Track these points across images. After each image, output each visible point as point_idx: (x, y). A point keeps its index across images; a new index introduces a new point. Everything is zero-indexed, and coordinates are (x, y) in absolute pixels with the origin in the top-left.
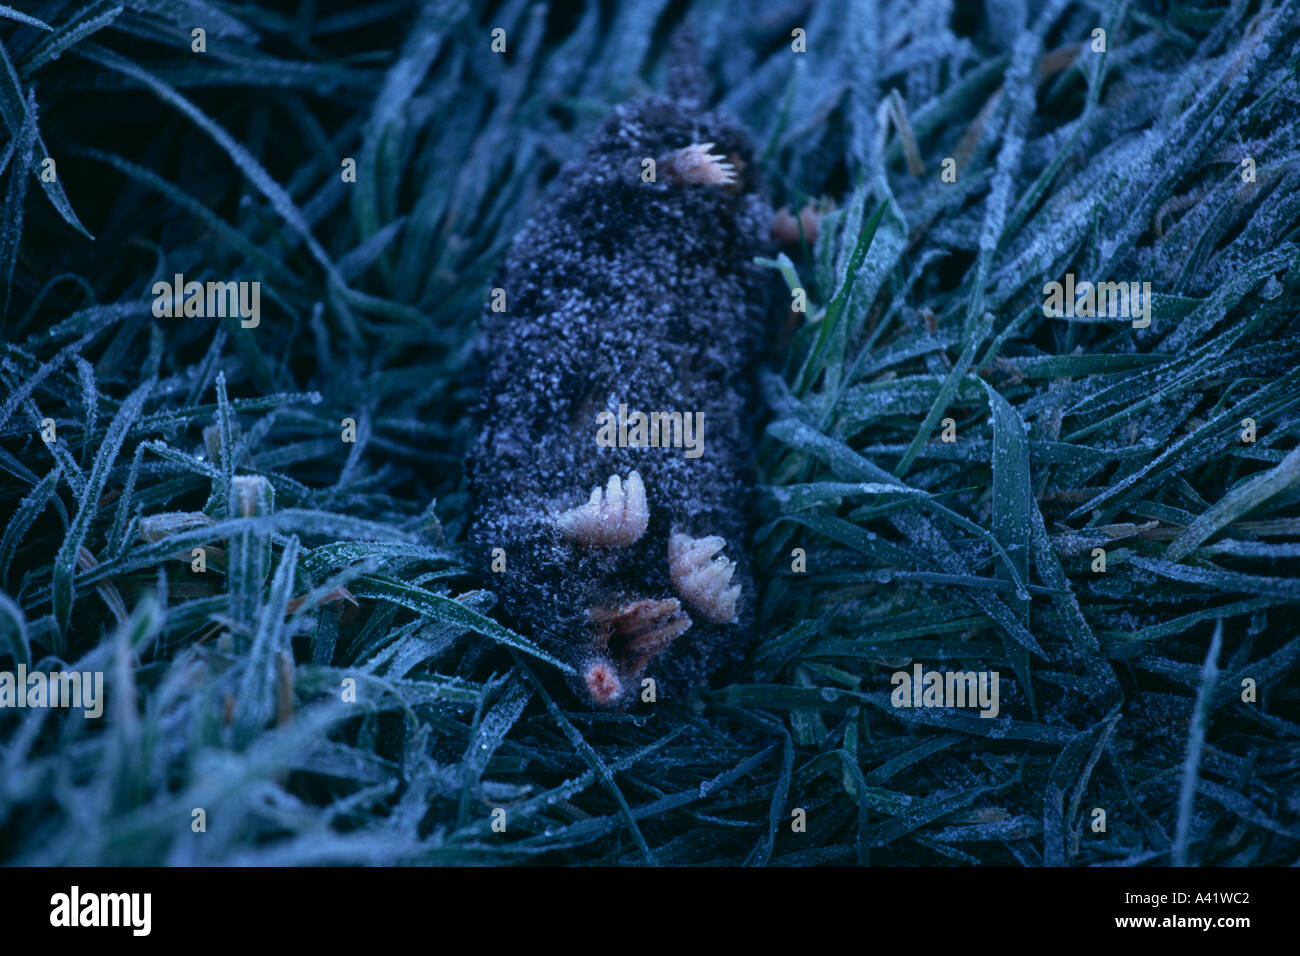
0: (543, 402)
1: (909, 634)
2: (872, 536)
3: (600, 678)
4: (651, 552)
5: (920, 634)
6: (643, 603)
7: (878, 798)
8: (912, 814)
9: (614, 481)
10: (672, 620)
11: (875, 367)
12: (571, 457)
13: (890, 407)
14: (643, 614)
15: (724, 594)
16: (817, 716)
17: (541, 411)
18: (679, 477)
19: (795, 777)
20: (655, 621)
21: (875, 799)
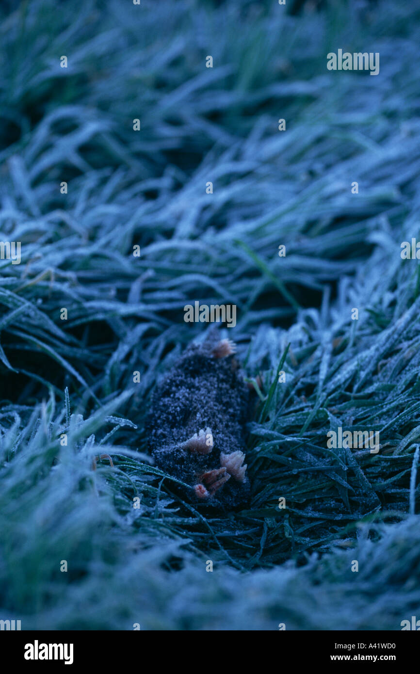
0: (174, 417)
1: (305, 491)
2: (290, 459)
3: (200, 488)
4: (214, 462)
5: (309, 491)
6: (213, 471)
7: (298, 538)
8: (310, 542)
9: (201, 431)
10: (223, 476)
11: (286, 411)
12: (185, 433)
13: (293, 422)
14: (213, 474)
15: (241, 468)
16: (274, 519)
17: (173, 421)
18: (222, 440)
19: (268, 535)
20: (218, 476)
21: (297, 539)
